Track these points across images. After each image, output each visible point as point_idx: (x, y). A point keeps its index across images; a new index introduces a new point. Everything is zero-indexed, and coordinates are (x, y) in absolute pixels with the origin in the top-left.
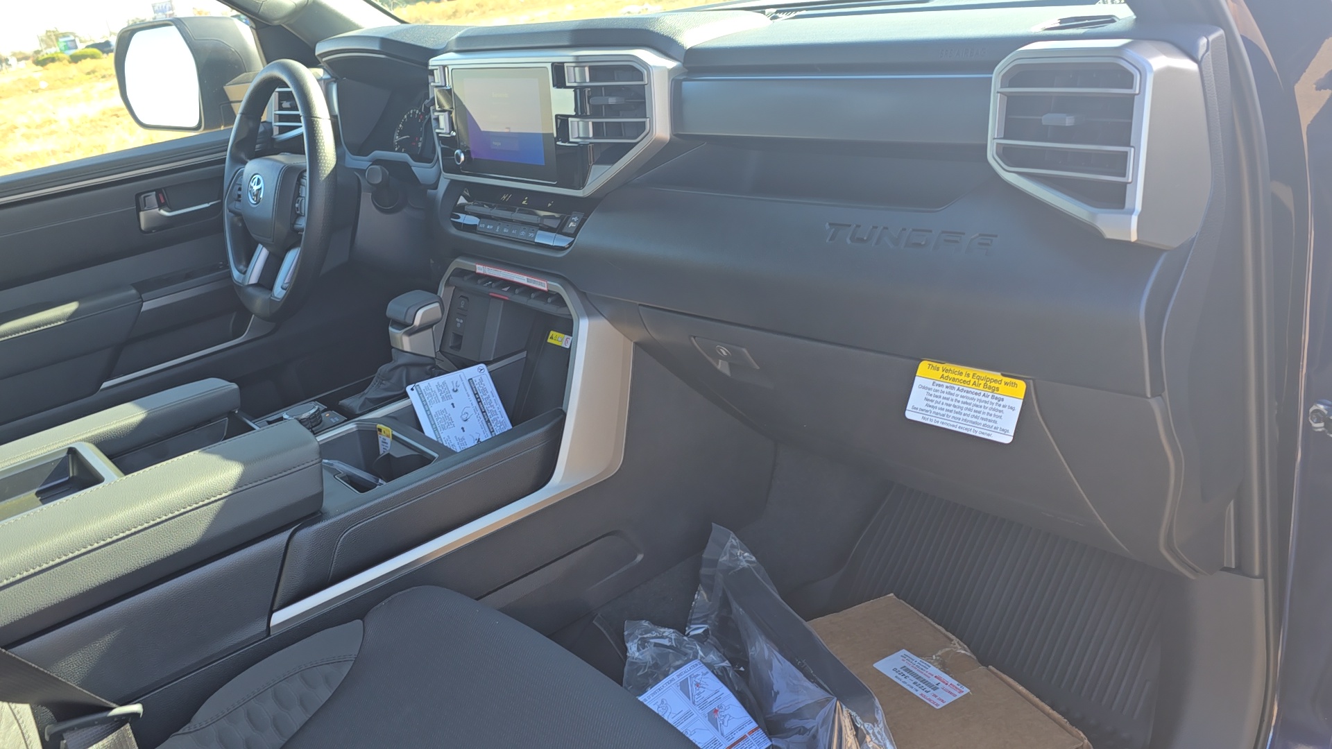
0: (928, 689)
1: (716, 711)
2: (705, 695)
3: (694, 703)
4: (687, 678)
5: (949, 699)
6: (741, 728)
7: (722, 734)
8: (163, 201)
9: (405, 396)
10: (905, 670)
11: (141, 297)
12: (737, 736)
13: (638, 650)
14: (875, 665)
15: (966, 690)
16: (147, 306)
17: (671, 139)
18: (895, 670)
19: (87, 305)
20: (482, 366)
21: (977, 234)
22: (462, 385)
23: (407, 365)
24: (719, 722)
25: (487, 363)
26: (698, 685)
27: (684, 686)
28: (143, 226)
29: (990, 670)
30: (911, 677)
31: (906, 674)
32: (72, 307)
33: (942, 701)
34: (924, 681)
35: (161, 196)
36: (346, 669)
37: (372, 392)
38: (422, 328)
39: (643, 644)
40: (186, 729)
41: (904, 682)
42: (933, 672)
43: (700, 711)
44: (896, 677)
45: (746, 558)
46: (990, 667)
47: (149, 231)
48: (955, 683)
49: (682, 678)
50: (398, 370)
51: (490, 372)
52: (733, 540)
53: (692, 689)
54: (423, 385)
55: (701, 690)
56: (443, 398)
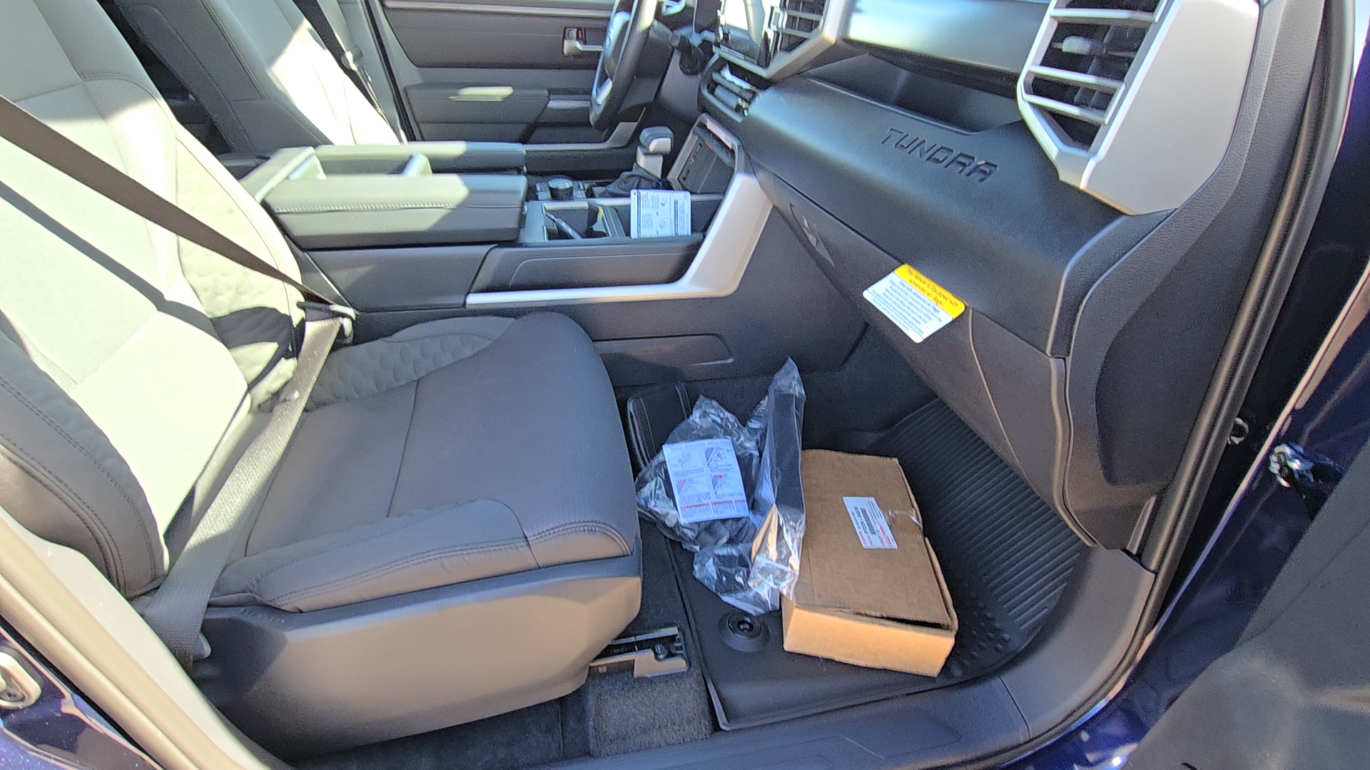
0: (868, 531)
1: (721, 476)
2: (719, 463)
3: (708, 465)
4: (713, 448)
5: (877, 544)
6: (731, 495)
7: (716, 493)
8: (580, 36)
9: (629, 196)
10: (862, 511)
11: (549, 97)
12: (724, 499)
13: (700, 418)
14: (844, 498)
15: (894, 545)
16: (552, 104)
17: (836, 41)
18: (856, 508)
19: (519, 92)
20: (688, 194)
21: (984, 162)
22: (669, 203)
23: (641, 177)
24: (719, 484)
25: (692, 193)
26: (719, 455)
27: (708, 453)
28: (566, 51)
29: (925, 541)
30: (863, 518)
31: (861, 514)
32: (507, 91)
33: (871, 543)
34: (870, 525)
35: (580, 32)
36: (488, 343)
37: (611, 188)
38: (655, 154)
39: (705, 414)
40: (388, 339)
41: (855, 519)
42: (881, 522)
43: (710, 472)
44: (853, 513)
45: (798, 390)
46: (927, 540)
47: (568, 56)
48: (891, 536)
49: (711, 446)
50: (634, 178)
51: (692, 202)
52: (796, 374)
53: (713, 456)
54: (643, 193)
55: (719, 459)
56: (652, 206)
